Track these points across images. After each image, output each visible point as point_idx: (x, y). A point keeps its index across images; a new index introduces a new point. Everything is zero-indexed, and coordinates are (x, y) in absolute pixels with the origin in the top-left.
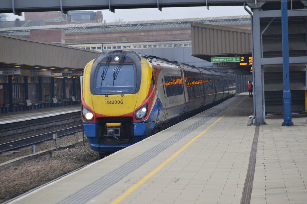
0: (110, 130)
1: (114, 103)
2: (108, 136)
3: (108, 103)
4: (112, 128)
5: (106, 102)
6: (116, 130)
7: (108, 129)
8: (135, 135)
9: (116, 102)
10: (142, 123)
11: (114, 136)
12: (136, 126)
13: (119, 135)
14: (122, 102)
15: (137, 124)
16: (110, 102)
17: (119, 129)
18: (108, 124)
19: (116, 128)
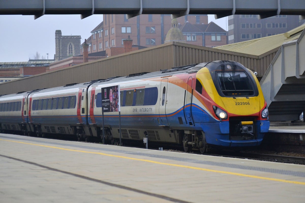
0: (245, 128)
1: (242, 104)
2: (243, 132)
3: (238, 104)
4: (246, 126)
5: (235, 103)
6: (249, 127)
7: (243, 126)
8: (261, 132)
9: (244, 104)
10: (267, 121)
11: (248, 132)
12: (263, 124)
13: (252, 131)
14: (248, 103)
15: (263, 122)
16: (239, 103)
17: (252, 126)
18: (243, 123)
19: (250, 126)
